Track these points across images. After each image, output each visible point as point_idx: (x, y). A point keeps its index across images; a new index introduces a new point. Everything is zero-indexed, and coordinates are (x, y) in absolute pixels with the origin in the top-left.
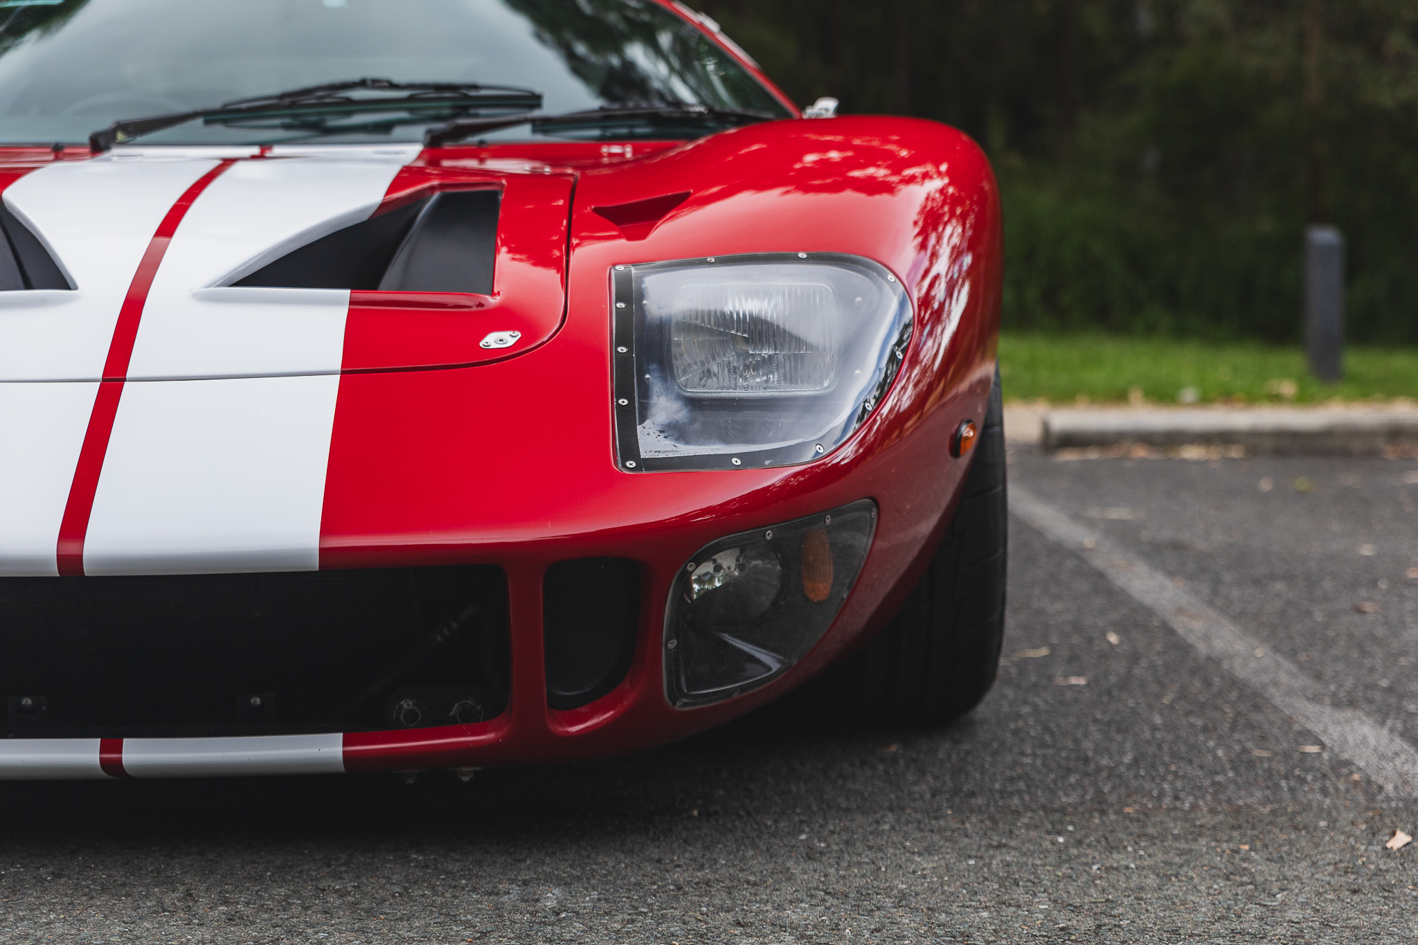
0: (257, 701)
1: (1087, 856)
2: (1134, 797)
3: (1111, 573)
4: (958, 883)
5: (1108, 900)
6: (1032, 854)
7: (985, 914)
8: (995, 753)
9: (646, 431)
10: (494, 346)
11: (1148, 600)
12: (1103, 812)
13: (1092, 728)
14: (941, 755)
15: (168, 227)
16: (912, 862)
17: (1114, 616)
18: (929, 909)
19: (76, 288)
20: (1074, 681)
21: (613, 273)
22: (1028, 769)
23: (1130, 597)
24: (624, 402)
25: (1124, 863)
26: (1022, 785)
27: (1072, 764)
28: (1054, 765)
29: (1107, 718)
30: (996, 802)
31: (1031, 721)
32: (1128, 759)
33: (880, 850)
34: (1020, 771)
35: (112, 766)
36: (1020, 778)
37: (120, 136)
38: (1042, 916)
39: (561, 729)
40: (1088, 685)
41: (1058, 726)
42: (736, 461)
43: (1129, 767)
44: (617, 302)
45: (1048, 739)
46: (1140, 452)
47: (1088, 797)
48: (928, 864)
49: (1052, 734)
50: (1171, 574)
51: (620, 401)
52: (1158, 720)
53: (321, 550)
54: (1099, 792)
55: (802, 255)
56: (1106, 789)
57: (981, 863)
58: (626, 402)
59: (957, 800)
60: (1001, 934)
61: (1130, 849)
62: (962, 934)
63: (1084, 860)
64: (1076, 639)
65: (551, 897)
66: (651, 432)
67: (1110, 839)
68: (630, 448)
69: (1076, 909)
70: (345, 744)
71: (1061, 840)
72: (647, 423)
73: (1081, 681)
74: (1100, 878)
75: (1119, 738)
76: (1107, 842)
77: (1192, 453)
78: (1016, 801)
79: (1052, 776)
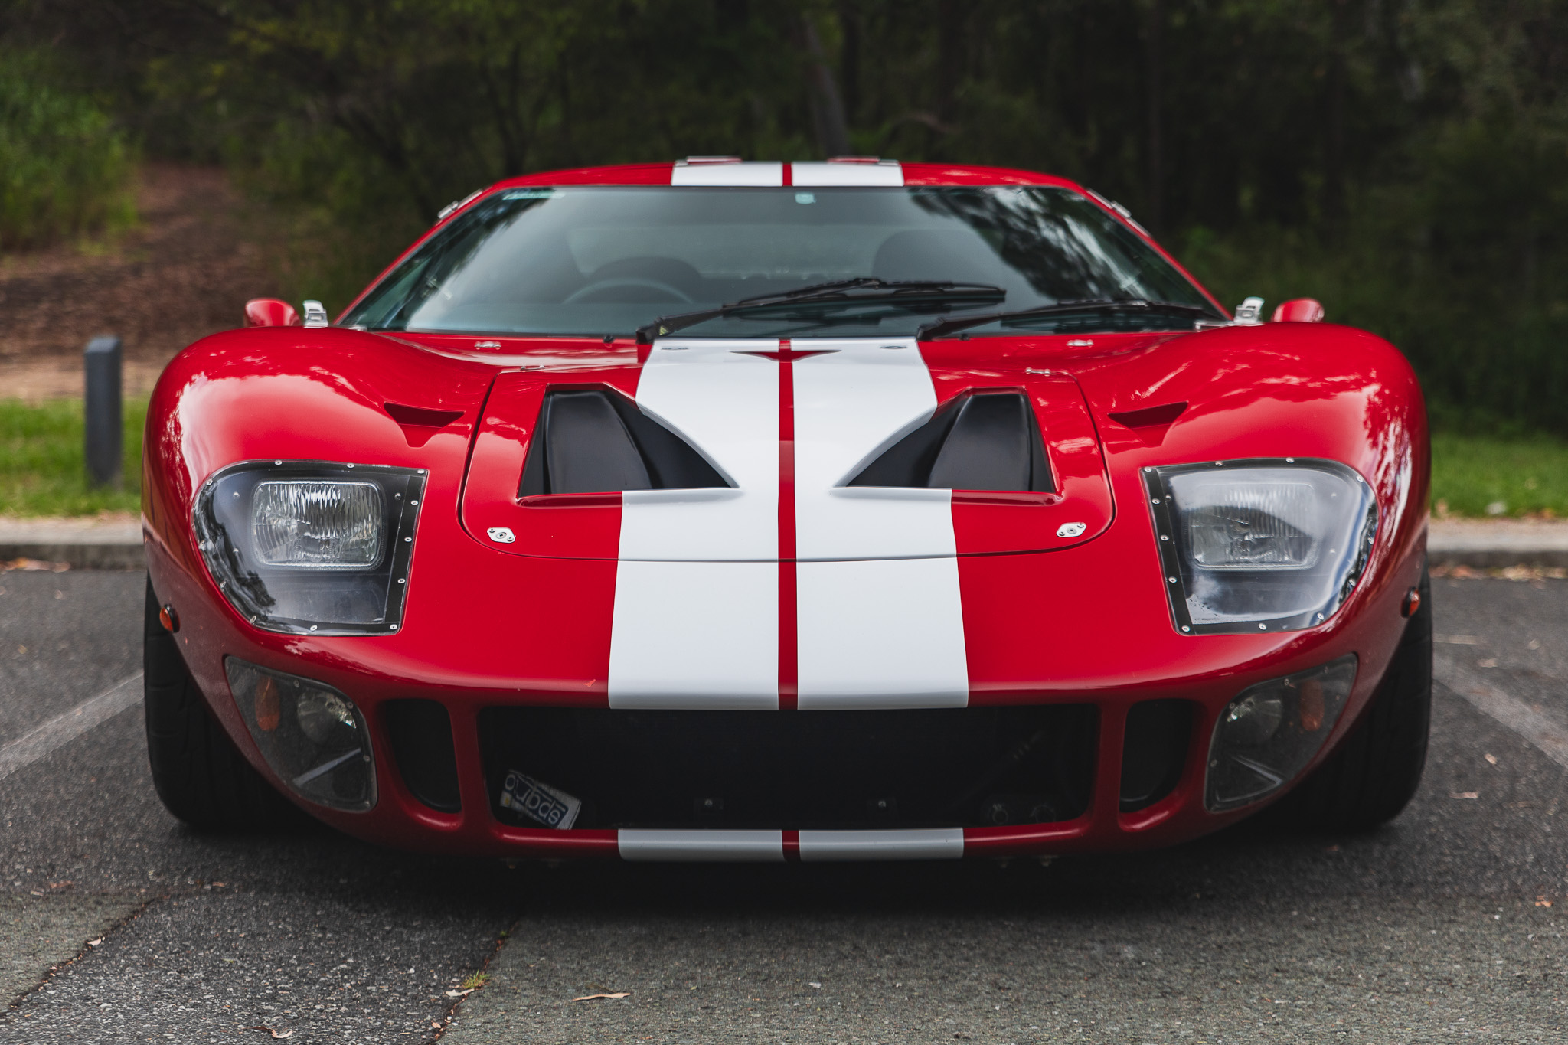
0: (882, 803)
1: (1521, 929)
2: (1542, 888)
3: (1473, 699)
4: (1429, 946)
5: (1547, 958)
6: (1478, 927)
7: (1458, 966)
8: (1420, 854)
9: (1193, 603)
10: (1068, 535)
11: (1514, 725)
12: (1522, 899)
13: (1493, 834)
14: (1376, 854)
15: (787, 431)
16: (1388, 931)
17: (1487, 739)
18: (1414, 962)
19: (736, 486)
20: (1467, 795)
21: (1143, 475)
22: (1451, 866)
23: (1496, 722)
24: (1173, 580)
25: (1551, 933)
26: (1449, 878)
27: (1485, 862)
28: (1471, 863)
29: (1504, 826)
30: (1433, 892)
31: (1441, 828)
32: (1531, 858)
33: (1358, 922)
34: (1444, 868)
35: (791, 852)
36: (1446, 872)
37: (662, 331)
38: (1500, 968)
39: (1127, 827)
40: (1480, 798)
41: (1465, 832)
42: (1263, 627)
43: (1533, 865)
44: (1152, 498)
45: (1459, 842)
46: (1462, 572)
47: (1505, 888)
48: (1401, 933)
49: (1462, 839)
50: (1527, 700)
51: (1170, 580)
52: (1548, 829)
53: (970, 693)
54: (1513, 884)
55: (1290, 460)
56: (1519, 881)
57: (1441, 933)
58: (1175, 581)
59: (1400, 890)
60: (1474, 979)
61: (1552, 924)
62: (1445, 979)
63: (1519, 931)
64: (1457, 759)
65: (1129, 952)
66: (1197, 603)
67: (1535, 917)
68: (1184, 617)
69: (1527, 964)
70: (966, 836)
71: (1497, 917)
72: (1193, 596)
73: (1474, 796)
74: (1536, 944)
75: (1519, 843)
76: (1533, 919)
77: (1513, 574)
78: (1448, 890)
79: (1472, 872)
